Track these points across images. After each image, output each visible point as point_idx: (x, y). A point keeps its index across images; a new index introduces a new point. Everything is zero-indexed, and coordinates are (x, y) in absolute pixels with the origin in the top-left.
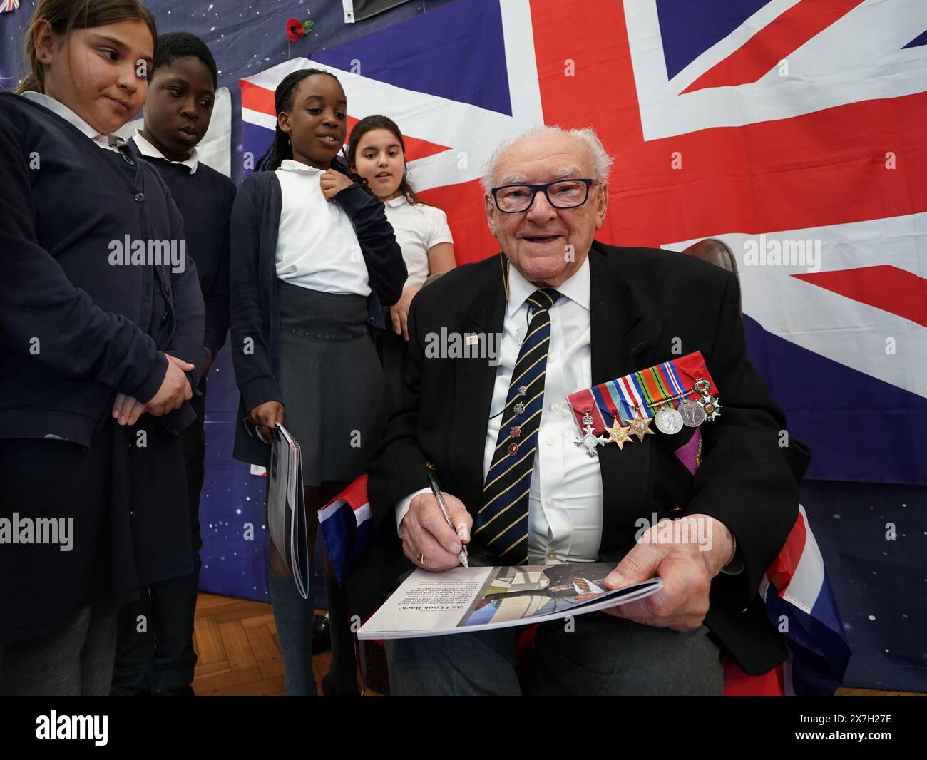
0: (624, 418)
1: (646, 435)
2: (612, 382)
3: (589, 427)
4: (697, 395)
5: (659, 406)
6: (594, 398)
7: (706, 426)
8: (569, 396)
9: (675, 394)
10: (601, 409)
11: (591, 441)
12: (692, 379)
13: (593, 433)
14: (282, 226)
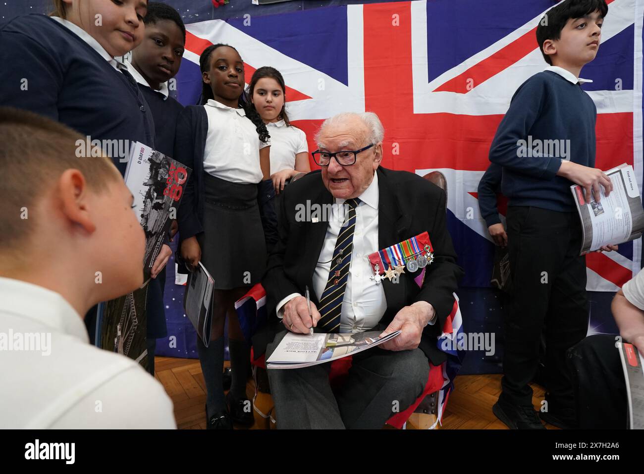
2: (389, 248)
13: (379, 274)
14: (207, 140)
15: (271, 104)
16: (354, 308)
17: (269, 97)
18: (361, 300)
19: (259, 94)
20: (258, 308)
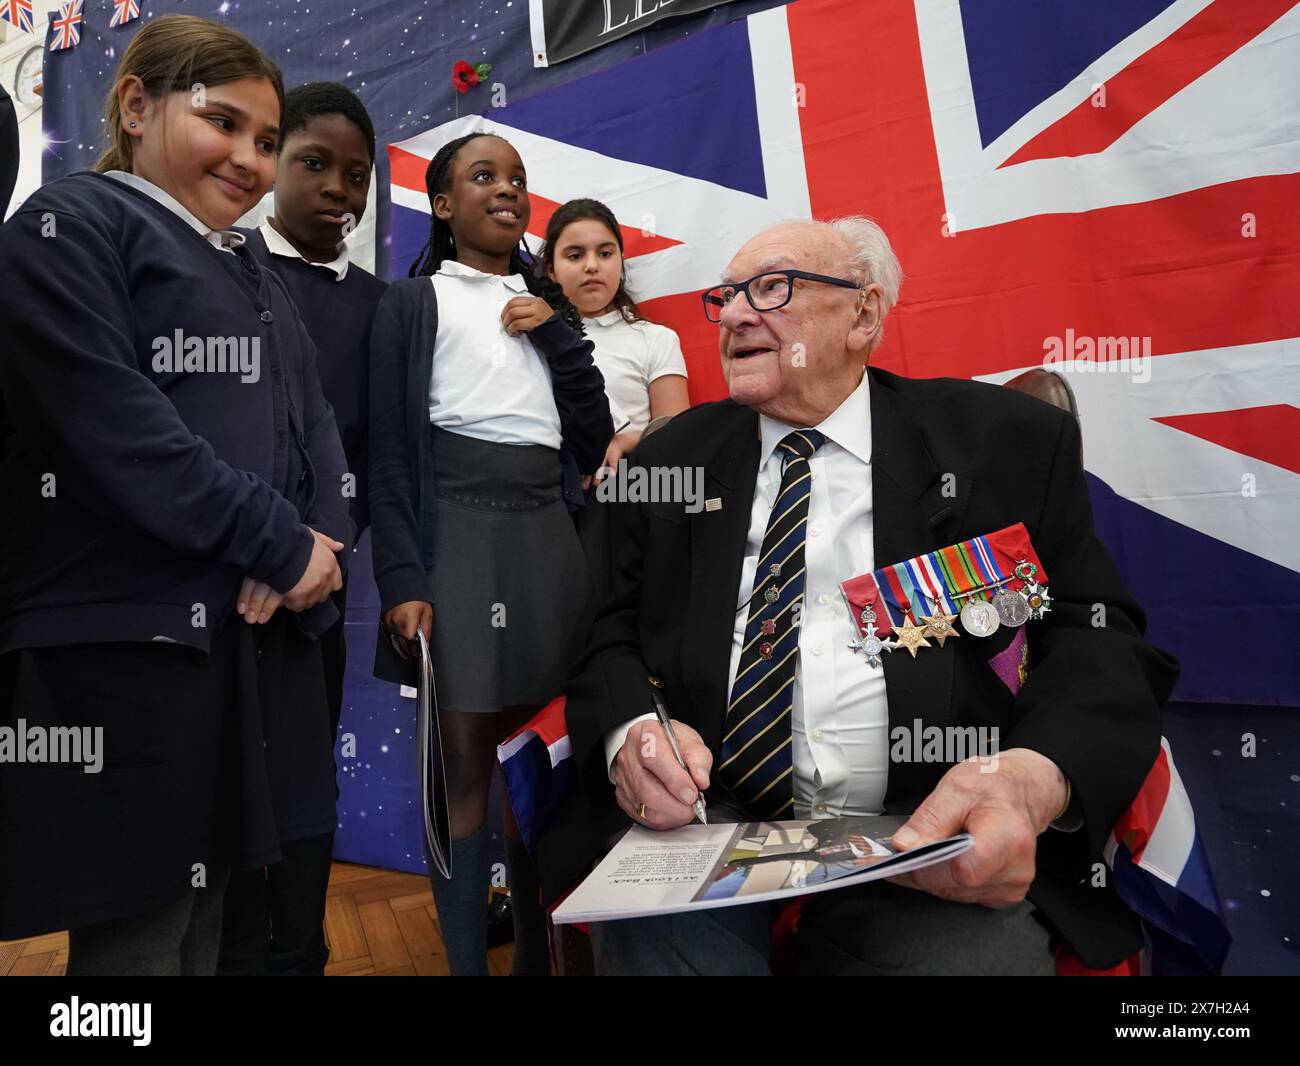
0: (919, 613)
1: (949, 638)
2: (902, 564)
3: (870, 626)
4: (1020, 583)
5: (967, 598)
6: (878, 587)
7: (1031, 625)
8: (843, 583)
9: (989, 582)
10: (886, 601)
11: (874, 645)
12: (1012, 561)
13: (876, 634)
14: (438, 353)
15: (596, 277)
16: (813, 746)
17: (591, 261)
18: (833, 726)
19: (569, 257)
20: (554, 764)
